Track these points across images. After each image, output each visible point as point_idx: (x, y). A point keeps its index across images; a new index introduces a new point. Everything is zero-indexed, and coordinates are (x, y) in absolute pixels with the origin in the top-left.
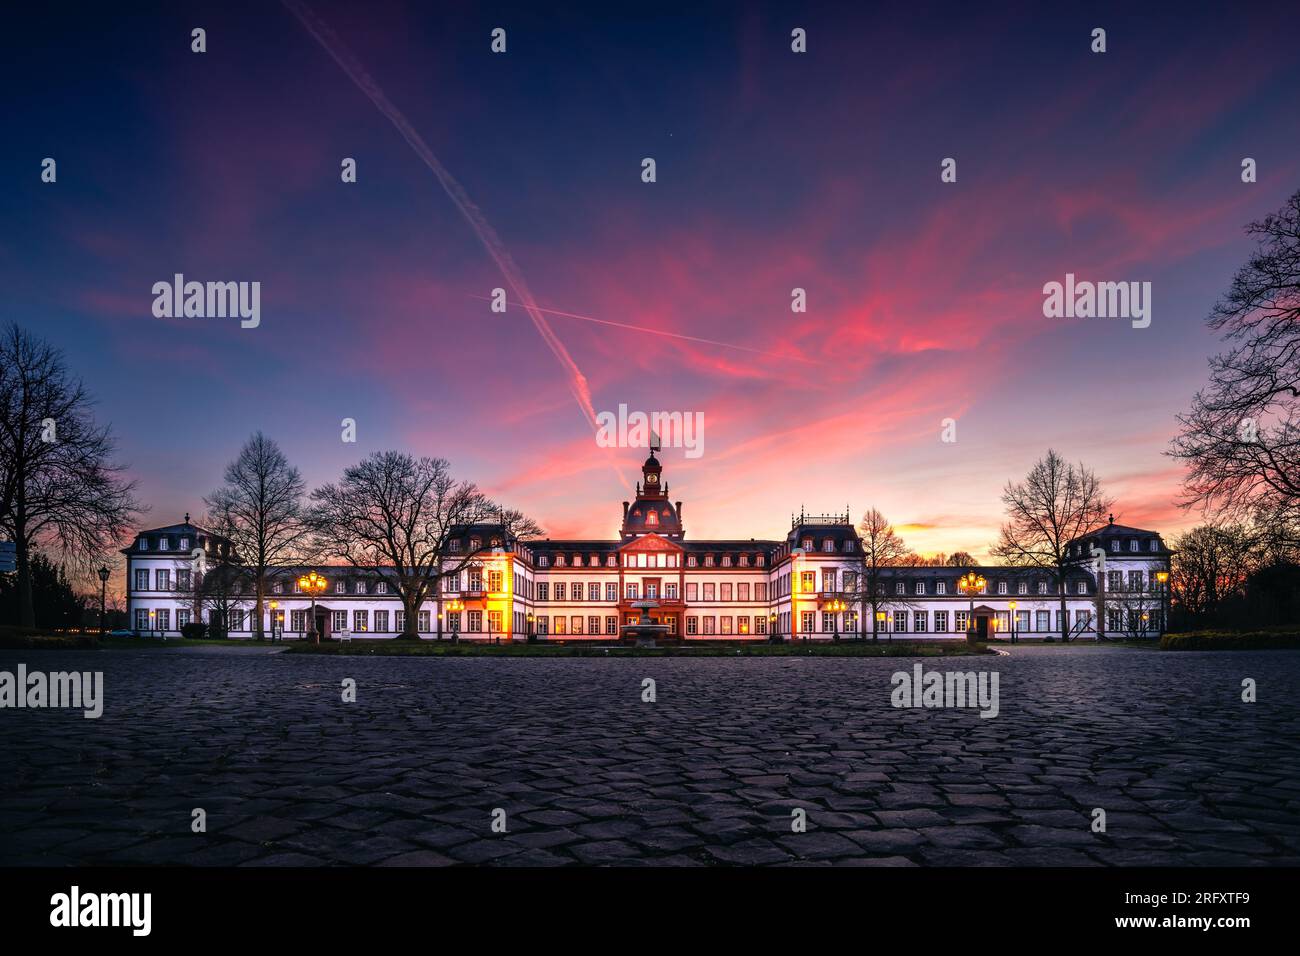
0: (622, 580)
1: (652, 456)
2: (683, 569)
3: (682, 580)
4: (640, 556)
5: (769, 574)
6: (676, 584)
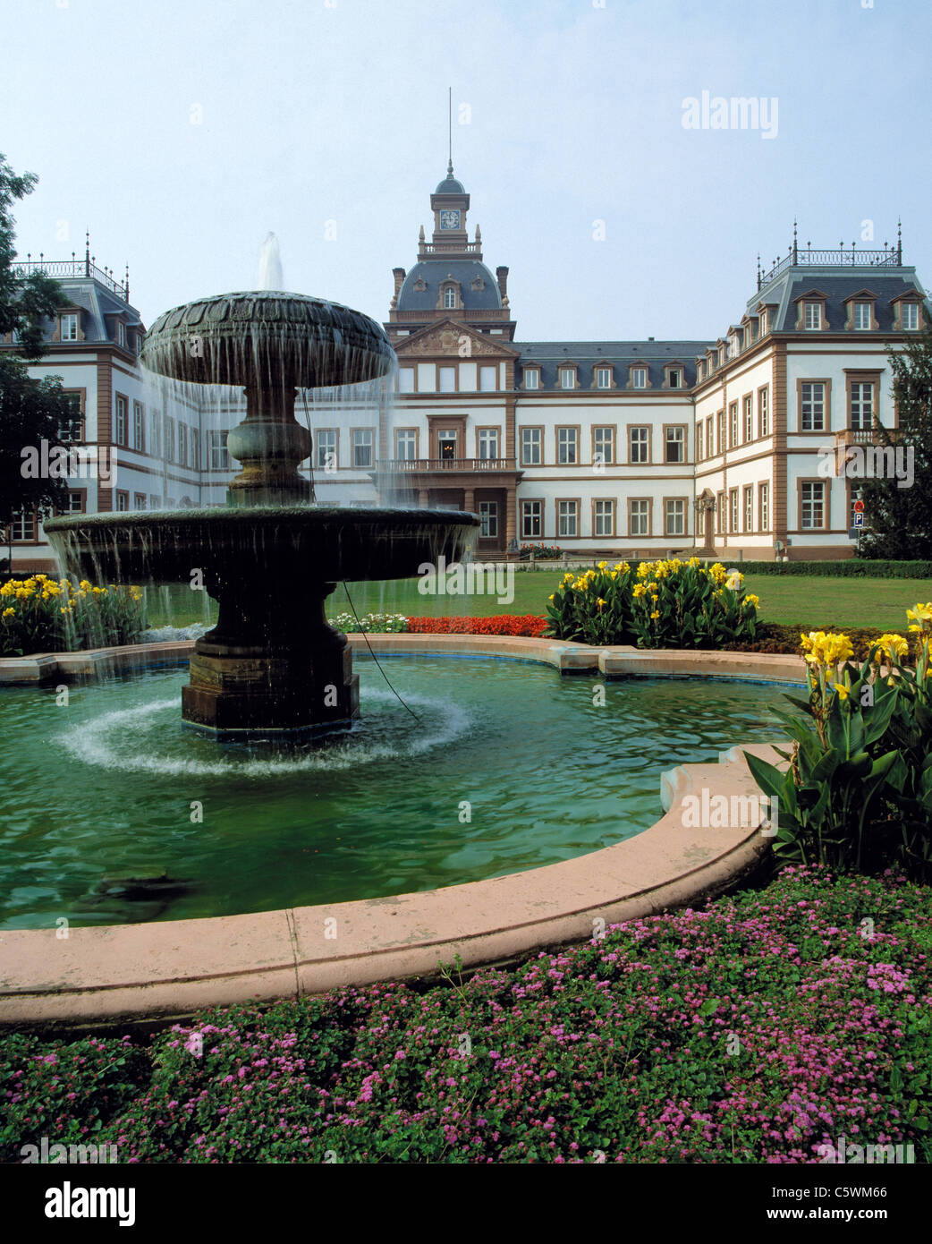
0: (383, 421)
1: (450, 176)
2: (514, 397)
3: (511, 419)
4: (422, 368)
5: (694, 404)
6: (498, 428)
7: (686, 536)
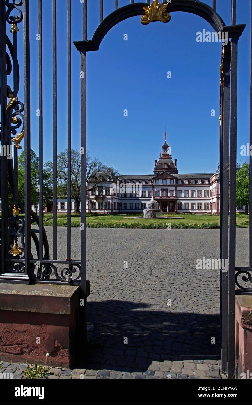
0: (154, 190)
1: (166, 143)
2: (176, 185)
3: (176, 189)
4: (160, 181)
5: (210, 186)
6: (174, 191)
7: (209, 210)
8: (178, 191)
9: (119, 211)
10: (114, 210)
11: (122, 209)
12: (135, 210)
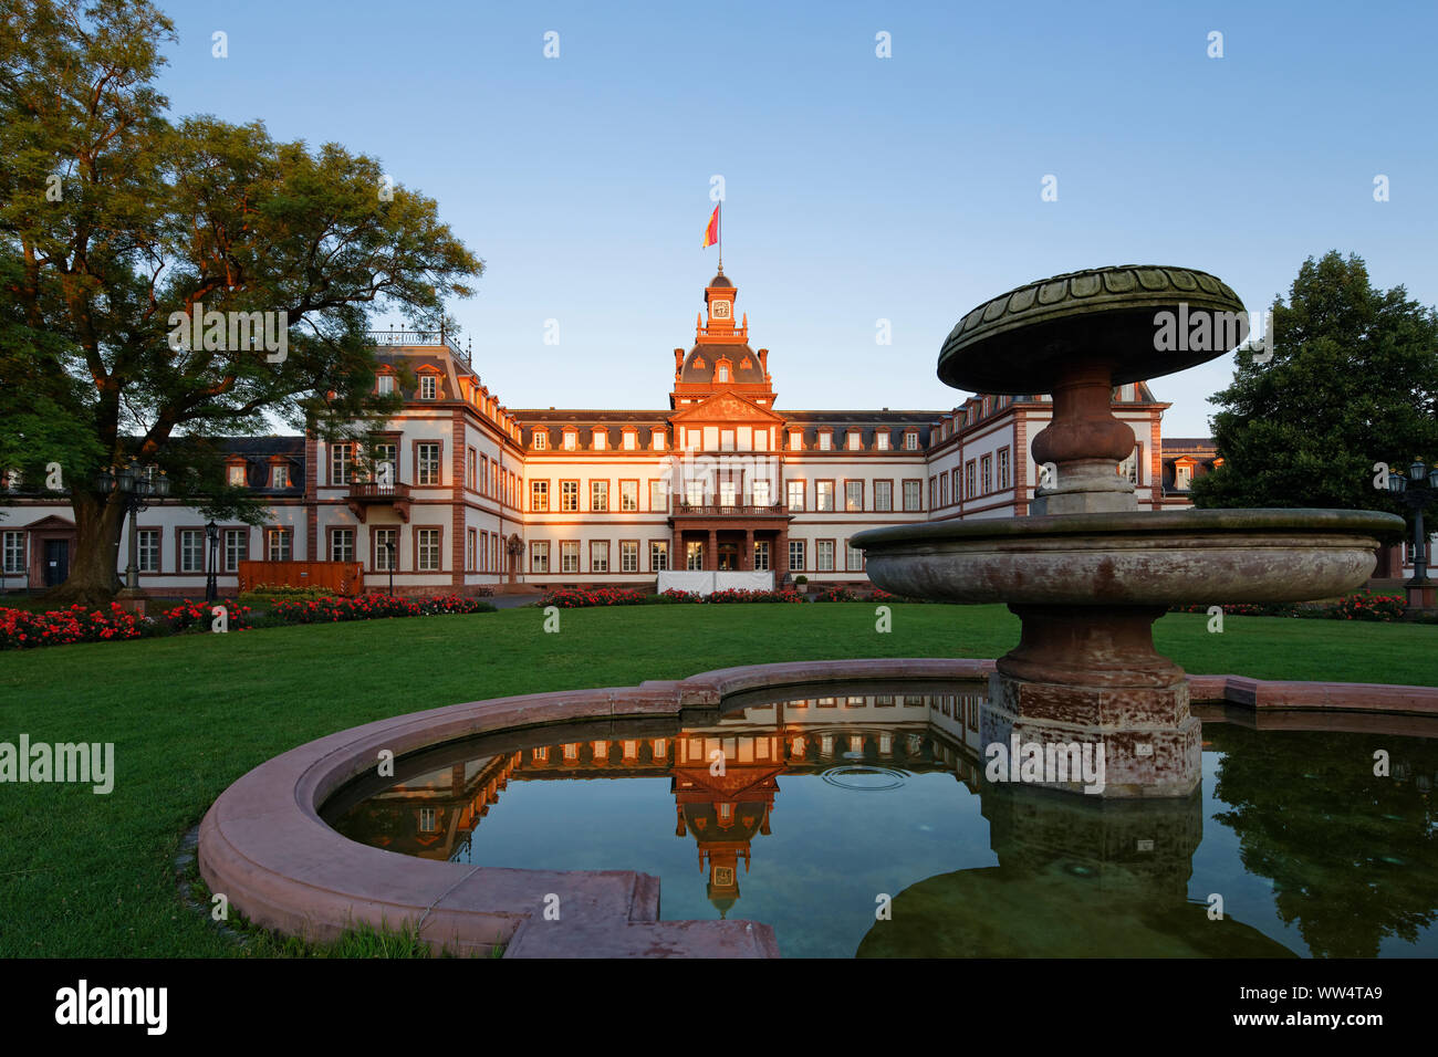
1: (720, 273)
2: (782, 456)
3: (780, 474)
4: (707, 429)
5: (926, 462)
8: (788, 481)
9: (506, 579)
10: (475, 573)
11: (527, 570)
12: (591, 573)
